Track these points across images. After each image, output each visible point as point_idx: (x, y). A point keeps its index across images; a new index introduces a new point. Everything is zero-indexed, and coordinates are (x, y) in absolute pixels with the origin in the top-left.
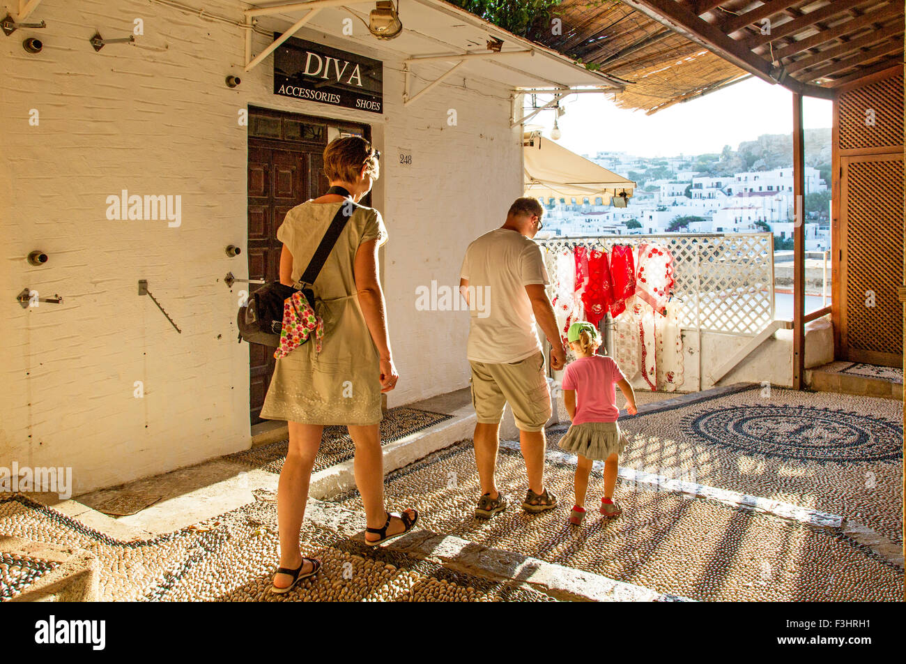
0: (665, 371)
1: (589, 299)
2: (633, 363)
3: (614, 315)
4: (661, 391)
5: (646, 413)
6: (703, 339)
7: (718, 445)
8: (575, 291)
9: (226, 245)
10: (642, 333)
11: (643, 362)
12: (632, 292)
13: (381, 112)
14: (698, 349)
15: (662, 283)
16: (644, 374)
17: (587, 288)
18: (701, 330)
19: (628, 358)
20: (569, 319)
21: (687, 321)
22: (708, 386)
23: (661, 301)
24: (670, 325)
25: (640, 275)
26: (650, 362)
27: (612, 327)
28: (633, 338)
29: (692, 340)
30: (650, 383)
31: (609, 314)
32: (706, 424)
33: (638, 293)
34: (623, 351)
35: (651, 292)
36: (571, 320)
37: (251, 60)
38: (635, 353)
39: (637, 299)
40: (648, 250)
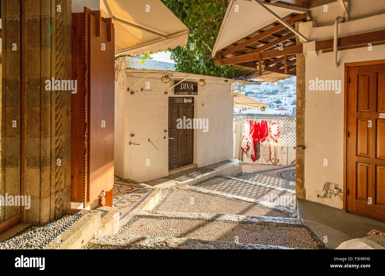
0: (277, 159)
1: (254, 137)
2: (267, 157)
3: (262, 142)
4: (276, 165)
5: (268, 171)
6: (288, 150)
7: (285, 179)
8: (250, 134)
9: (164, 130)
10: (270, 147)
11: (270, 156)
12: (267, 135)
13: (197, 94)
14: (287, 153)
15: (276, 133)
16: (271, 160)
17: (254, 133)
18: (287, 147)
19: (266, 155)
20: (248, 143)
21: (283, 144)
22: (289, 163)
23: (275, 138)
24: (279, 145)
25: (269, 130)
26: (273, 156)
27: (261, 145)
28: (267, 149)
29: (285, 150)
30: (272, 163)
31: (260, 142)
32: (284, 174)
33: (269, 135)
34: (264, 153)
35: (273, 135)
36: (249, 143)
37: (170, 88)
38: (268, 153)
39: (268, 137)
40: (272, 123)
